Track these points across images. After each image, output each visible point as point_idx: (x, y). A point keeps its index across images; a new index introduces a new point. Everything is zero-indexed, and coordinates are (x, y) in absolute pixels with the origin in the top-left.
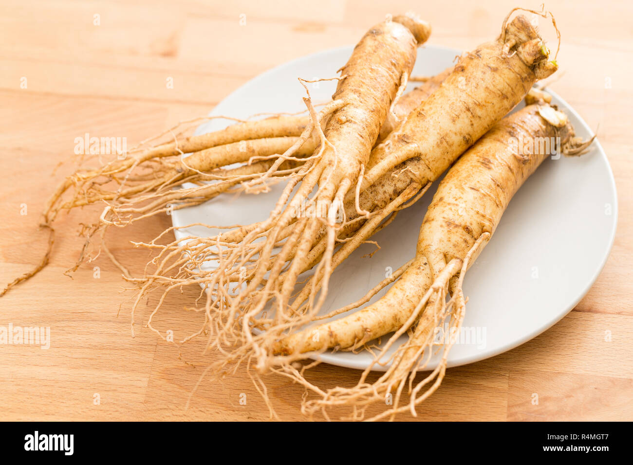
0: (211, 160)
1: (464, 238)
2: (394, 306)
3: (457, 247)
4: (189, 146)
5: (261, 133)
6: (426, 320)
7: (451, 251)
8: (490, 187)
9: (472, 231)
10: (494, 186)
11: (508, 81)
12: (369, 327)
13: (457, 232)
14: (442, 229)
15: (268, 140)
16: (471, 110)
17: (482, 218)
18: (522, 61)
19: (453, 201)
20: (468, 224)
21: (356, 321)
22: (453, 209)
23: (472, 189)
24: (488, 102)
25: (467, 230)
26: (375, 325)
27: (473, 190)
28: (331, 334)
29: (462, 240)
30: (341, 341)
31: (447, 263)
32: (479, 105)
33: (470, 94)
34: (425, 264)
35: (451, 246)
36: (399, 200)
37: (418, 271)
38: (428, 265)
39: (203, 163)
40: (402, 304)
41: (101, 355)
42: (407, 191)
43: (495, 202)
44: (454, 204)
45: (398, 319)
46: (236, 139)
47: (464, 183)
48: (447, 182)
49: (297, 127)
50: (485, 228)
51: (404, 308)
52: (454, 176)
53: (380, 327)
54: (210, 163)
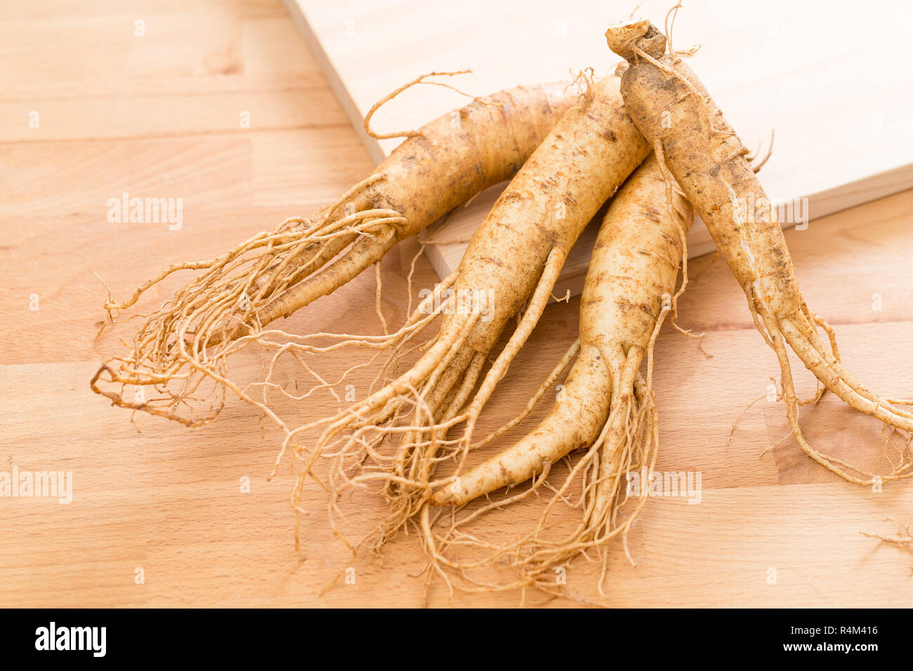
1: (642, 319)
2: (572, 422)
3: (635, 333)
7: (629, 339)
8: (662, 247)
9: (651, 309)
10: (666, 245)
12: (546, 454)
13: (633, 314)
14: (615, 313)
17: (658, 290)
19: (622, 274)
20: (645, 301)
21: (530, 450)
22: (624, 284)
23: (643, 253)
25: (645, 308)
26: (554, 451)
27: (643, 256)
28: (504, 472)
29: (641, 323)
30: (516, 477)
31: (626, 355)
34: (598, 358)
35: (629, 333)
38: (601, 359)
40: (581, 417)
43: (670, 264)
45: (579, 437)
47: (630, 246)
51: (584, 422)
52: (615, 236)
53: (559, 452)
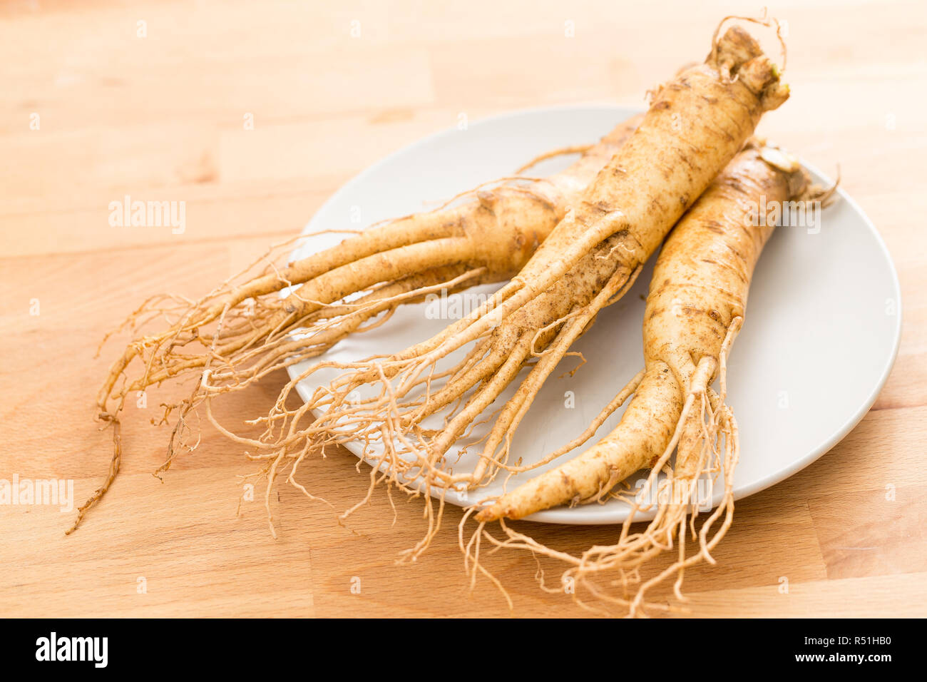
0: (332, 288)
1: (711, 327)
2: (640, 431)
3: (705, 340)
4: (297, 274)
5: (393, 241)
6: (688, 443)
7: (698, 347)
8: (727, 256)
9: (720, 317)
10: (732, 256)
11: (733, 116)
12: (614, 463)
13: (701, 321)
14: (681, 319)
15: (407, 248)
16: (688, 159)
17: (728, 298)
18: (748, 88)
19: (685, 281)
20: (713, 308)
21: (595, 458)
22: (688, 290)
23: (707, 261)
24: (709, 147)
25: (714, 315)
26: (622, 460)
27: (708, 263)
28: (566, 481)
29: (710, 330)
30: (581, 488)
31: (696, 364)
32: (698, 152)
33: (685, 138)
34: (666, 371)
35: (697, 339)
36: (606, 292)
37: (659, 381)
38: (669, 372)
39: (322, 293)
40: (650, 426)
41: (235, 577)
42: (615, 279)
43: (739, 275)
44: (688, 285)
45: (649, 447)
46: (358, 254)
47: (693, 256)
48: (668, 260)
49: (441, 225)
50: (734, 311)
51: (654, 431)
52: (675, 249)
53: (628, 462)
54: (332, 292)
